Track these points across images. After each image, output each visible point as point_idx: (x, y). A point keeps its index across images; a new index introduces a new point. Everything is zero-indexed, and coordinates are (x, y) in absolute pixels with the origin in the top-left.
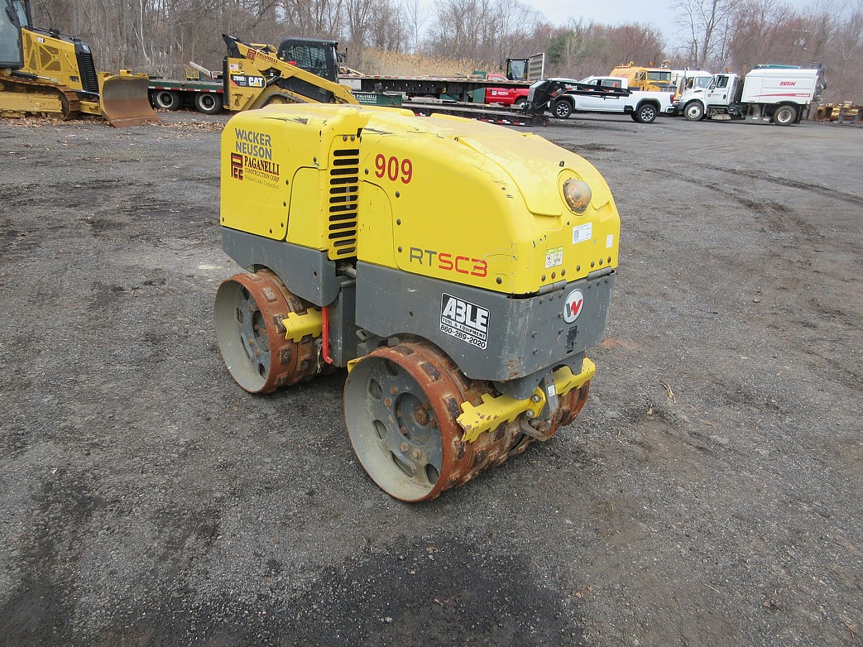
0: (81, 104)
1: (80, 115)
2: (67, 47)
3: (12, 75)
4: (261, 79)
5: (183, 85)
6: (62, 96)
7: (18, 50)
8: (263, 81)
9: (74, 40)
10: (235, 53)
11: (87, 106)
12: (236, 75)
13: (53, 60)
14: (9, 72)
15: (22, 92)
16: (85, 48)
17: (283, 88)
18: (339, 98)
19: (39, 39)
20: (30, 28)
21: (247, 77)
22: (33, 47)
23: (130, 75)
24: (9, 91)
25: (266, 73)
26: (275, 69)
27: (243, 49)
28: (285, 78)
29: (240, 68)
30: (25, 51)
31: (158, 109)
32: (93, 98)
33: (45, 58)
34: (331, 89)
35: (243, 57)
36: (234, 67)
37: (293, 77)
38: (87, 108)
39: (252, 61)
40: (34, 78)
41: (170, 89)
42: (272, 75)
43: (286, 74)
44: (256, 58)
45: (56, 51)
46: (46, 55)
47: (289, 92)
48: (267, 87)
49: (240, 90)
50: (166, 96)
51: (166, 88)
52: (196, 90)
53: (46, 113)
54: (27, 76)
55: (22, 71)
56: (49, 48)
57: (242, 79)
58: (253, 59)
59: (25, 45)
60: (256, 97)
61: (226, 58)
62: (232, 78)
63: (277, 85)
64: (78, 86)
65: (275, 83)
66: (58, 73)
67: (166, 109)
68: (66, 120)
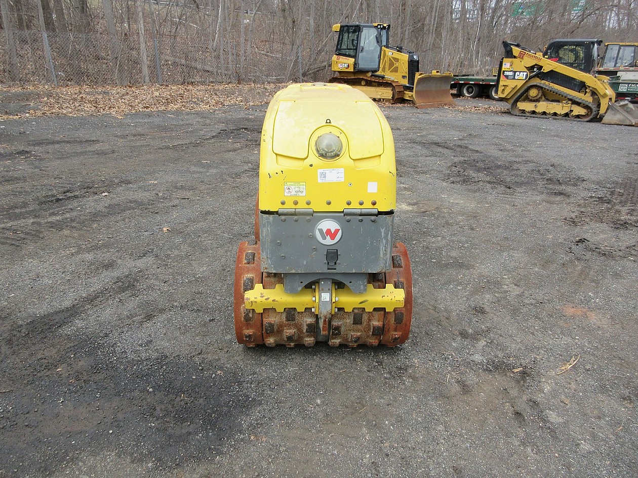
0: (404, 93)
1: (402, 101)
2: (404, 57)
3: (372, 76)
4: (525, 74)
5: (483, 80)
6: (393, 88)
7: (377, 60)
8: (527, 75)
9: (410, 53)
10: (509, 54)
11: (408, 95)
12: (507, 71)
13: (395, 66)
14: (370, 74)
15: (375, 86)
16: (415, 57)
17: (543, 80)
18: (589, 87)
19: (390, 53)
20: (387, 47)
21: (515, 72)
22: (386, 58)
23: (439, 74)
24: (368, 86)
25: (531, 69)
26: (539, 65)
27: (516, 51)
28: (545, 71)
29: (511, 66)
30: (381, 61)
31: (463, 97)
32: (411, 89)
33: (391, 64)
34: (583, 80)
35: (515, 57)
36: (506, 65)
37: (552, 71)
38: (407, 96)
39: (521, 60)
40: (383, 77)
41: (473, 83)
42: (535, 69)
43: (546, 69)
44: (525, 57)
45: (397, 60)
46: (392, 62)
47: (547, 83)
48: (529, 79)
49: (507, 82)
50: (470, 88)
51: (470, 82)
52: (491, 83)
53: (383, 99)
54: (379, 77)
55: (378, 73)
56: (394, 59)
57: (511, 73)
58: (522, 58)
59: (382, 57)
60: (518, 87)
61: (502, 59)
62: (503, 73)
63: (538, 77)
64: (405, 82)
65: (537, 76)
66: (396, 74)
67: (468, 97)
68: (393, 104)
